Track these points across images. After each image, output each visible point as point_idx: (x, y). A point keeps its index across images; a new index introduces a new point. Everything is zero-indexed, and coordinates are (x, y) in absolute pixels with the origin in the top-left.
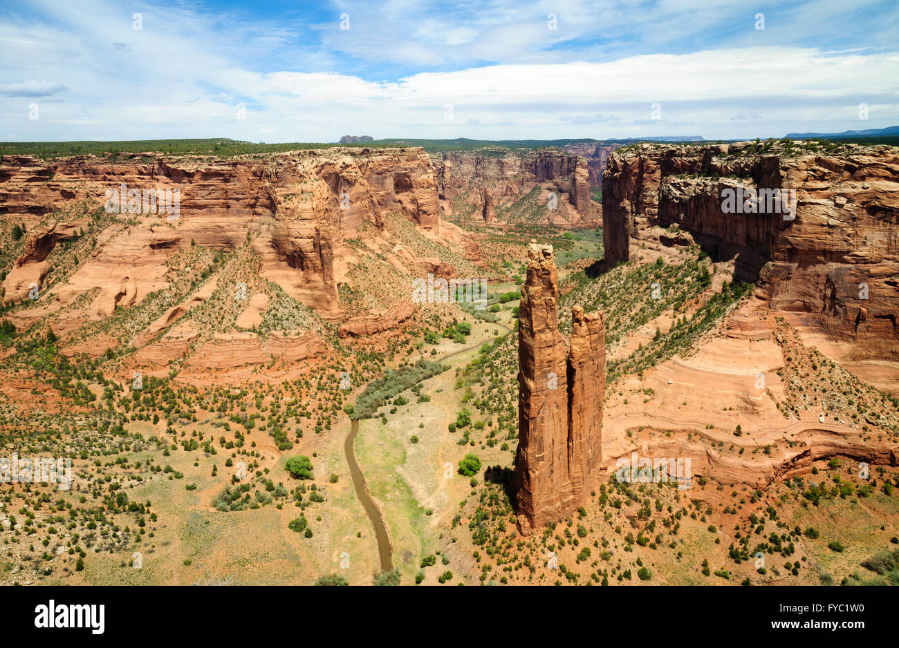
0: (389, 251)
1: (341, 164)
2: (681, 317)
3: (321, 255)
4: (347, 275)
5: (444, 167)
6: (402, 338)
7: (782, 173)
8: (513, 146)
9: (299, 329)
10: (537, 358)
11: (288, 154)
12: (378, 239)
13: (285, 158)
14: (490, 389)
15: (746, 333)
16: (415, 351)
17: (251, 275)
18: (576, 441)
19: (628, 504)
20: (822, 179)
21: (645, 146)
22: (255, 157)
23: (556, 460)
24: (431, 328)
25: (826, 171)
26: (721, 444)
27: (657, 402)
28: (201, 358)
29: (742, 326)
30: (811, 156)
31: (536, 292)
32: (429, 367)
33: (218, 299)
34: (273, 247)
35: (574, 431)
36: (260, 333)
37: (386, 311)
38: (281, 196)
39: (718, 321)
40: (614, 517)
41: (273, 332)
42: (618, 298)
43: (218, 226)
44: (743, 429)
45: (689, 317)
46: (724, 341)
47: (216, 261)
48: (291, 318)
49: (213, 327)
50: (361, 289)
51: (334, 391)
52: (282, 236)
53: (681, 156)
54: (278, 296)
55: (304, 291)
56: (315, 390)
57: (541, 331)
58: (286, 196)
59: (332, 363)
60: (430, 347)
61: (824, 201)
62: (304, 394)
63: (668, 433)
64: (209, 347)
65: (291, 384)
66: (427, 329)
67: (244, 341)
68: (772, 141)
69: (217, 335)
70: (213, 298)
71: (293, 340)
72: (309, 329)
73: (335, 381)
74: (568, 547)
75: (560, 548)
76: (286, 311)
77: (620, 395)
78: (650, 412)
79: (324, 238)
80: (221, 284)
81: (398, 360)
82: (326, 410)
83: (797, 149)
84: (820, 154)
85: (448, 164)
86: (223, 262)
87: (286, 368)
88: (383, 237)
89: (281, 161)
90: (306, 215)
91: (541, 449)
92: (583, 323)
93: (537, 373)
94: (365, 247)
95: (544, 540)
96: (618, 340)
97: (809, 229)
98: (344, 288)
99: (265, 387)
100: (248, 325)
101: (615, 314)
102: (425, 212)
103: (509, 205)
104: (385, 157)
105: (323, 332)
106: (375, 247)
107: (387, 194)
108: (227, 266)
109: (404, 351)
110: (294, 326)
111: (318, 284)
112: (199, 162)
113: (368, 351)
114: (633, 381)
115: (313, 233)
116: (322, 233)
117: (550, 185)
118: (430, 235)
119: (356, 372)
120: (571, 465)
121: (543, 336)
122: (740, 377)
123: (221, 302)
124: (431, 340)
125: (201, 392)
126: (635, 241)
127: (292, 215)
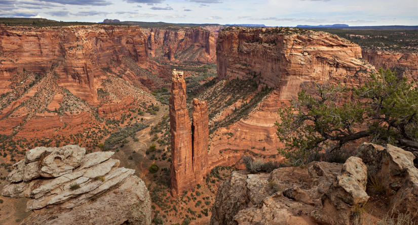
0: (123, 73)
1: (98, 32)
2: (245, 102)
3: (88, 76)
4: (102, 85)
5: (151, 35)
6: (128, 113)
7: (284, 41)
8: (182, 26)
9: (78, 110)
10: (177, 122)
11: (70, 27)
12: (118, 68)
13: (69, 29)
14: (165, 134)
15: (270, 109)
16: (134, 119)
17: (54, 85)
18: (195, 157)
19: (218, 181)
20: (299, 44)
21: (234, 28)
22: (53, 29)
23: (187, 165)
24: (141, 108)
25: (301, 41)
26: (257, 155)
27: (233, 138)
28: (29, 125)
29: (268, 106)
30: (295, 35)
31: (176, 92)
32: (140, 126)
33: (38, 97)
34: (64, 72)
35: (195, 152)
36: (59, 113)
37: (120, 101)
38: (67, 47)
39: (259, 104)
40: (212, 187)
41: (66, 112)
42: (221, 94)
43: (37, 62)
44: (266, 148)
45: (248, 101)
46: (261, 112)
47: (36, 78)
48: (74, 105)
49: (35, 110)
50: (108, 91)
51: (94, 138)
52: (68, 67)
53: (247, 33)
54: (68, 95)
55: (81, 93)
56: (85, 138)
57: (179, 110)
58: (70, 48)
59: (94, 126)
60: (140, 117)
61: (300, 54)
62: (80, 140)
63: (236, 151)
64: (34, 120)
65: (74, 136)
66: (140, 109)
67: (51, 117)
68: (282, 27)
69: (37, 114)
70: (35, 96)
71: (75, 116)
72: (83, 110)
73: (95, 134)
74: (192, 201)
75: (188, 201)
76: (72, 102)
77: (218, 136)
78: (230, 142)
79: (89, 68)
80: (39, 89)
81: (126, 123)
82: (90, 147)
83: (290, 32)
84: (299, 34)
85: (153, 33)
86: (41, 79)
87: (72, 128)
88: (120, 67)
89: (66, 31)
90: (80, 57)
91: (180, 161)
92: (198, 106)
93: (177, 129)
94: (111, 71)
95: (182, 198)
96: (219, 112)
97: (294, 65)
98: (100, 91)
99: (61, 138)
100: (53, 109)
101: (219, 101)
102: (140, 56)
103: (180, 52)
104: (120, 30)
105: (90, 112)
106: (117, 72)
107: (122, 47)
108: (42, 81)
109: (128, 120)
110: (76, 109)
111: (87, 89)
112: (24, 30)
113: (112, 119)
114: (224, 130)
115: (84, 65)
116: (87, 65)
117: (198, 44)
118: (143, 66)
119: (105, 129)
120: (194, 167)
121: (179, 112)
122: (266, 127)
123: (39, 98)
124: (141, 114)
125: (30, 141)
126: (229, 69)
127: (73, 57)
